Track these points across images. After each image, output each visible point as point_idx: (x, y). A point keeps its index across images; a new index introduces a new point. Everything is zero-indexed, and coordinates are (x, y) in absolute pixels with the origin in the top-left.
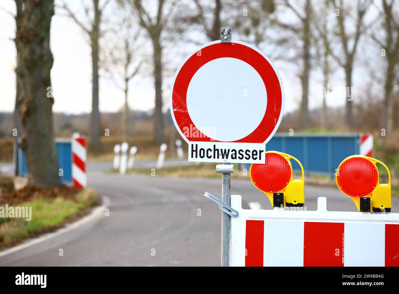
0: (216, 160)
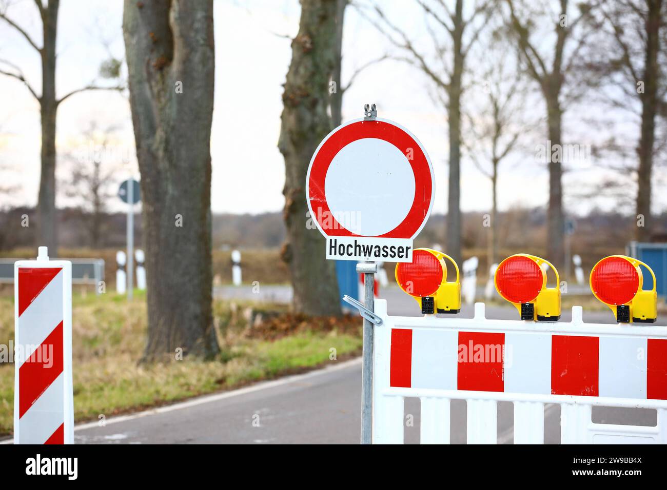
0: (357, 258)
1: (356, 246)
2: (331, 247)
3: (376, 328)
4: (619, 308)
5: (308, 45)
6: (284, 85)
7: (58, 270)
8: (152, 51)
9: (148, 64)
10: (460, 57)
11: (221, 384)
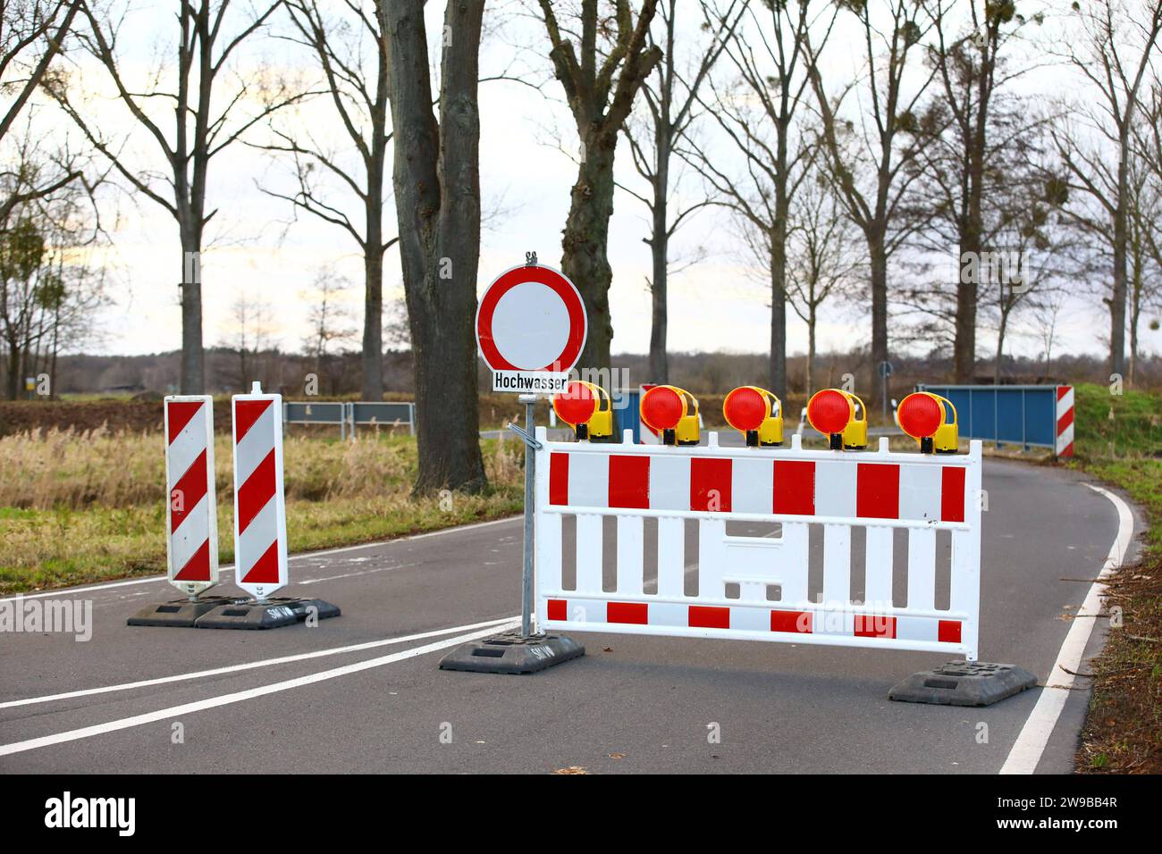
0: (520, 390)
1: (519, 379)
2: (497, 380)
3: (537, 453)
4: (748, 433)
5: (587, 193)
6: (564, 232)
7: (269, 403)
8: (420, 200)
9: (417, 213)
10: (783, 202)
11: (481, 515)
